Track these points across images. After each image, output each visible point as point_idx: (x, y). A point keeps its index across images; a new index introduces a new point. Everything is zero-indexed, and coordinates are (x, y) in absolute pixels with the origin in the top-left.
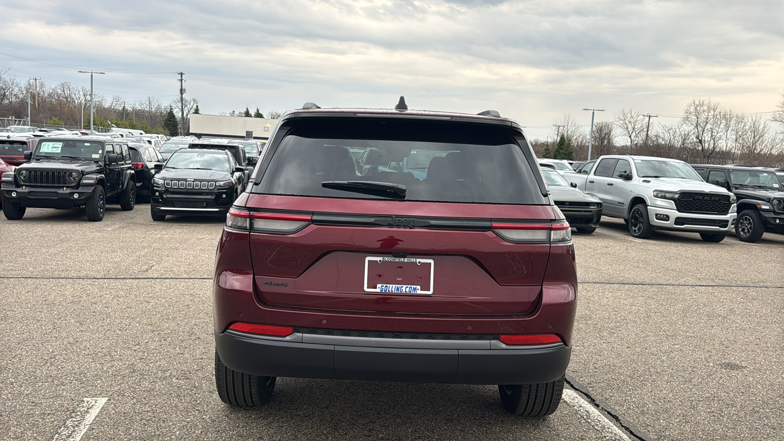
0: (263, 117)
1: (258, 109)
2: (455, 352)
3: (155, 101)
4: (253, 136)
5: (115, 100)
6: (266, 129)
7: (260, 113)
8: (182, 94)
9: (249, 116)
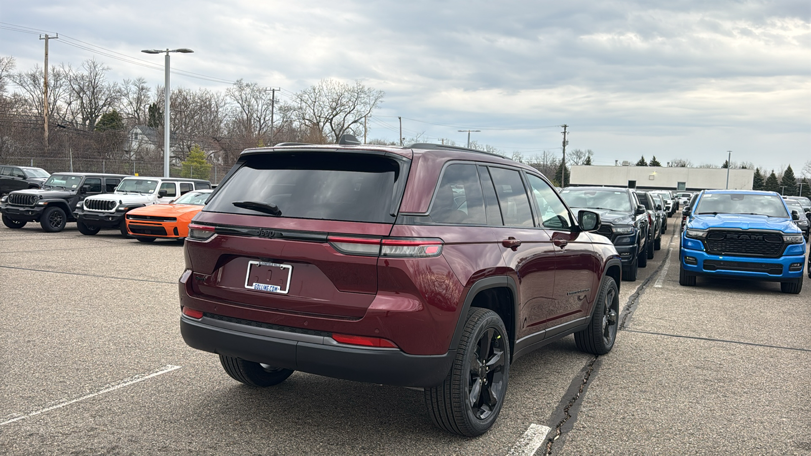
0: (660, 166)
1: (654, 157)
2: (295, 343)
3: (550, 155)
4: (637, 185)
5: (515, 156)
6: (651, 178)
7: (656, 162)
8: (564, 146)
9: (644, 166)
